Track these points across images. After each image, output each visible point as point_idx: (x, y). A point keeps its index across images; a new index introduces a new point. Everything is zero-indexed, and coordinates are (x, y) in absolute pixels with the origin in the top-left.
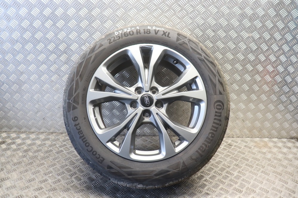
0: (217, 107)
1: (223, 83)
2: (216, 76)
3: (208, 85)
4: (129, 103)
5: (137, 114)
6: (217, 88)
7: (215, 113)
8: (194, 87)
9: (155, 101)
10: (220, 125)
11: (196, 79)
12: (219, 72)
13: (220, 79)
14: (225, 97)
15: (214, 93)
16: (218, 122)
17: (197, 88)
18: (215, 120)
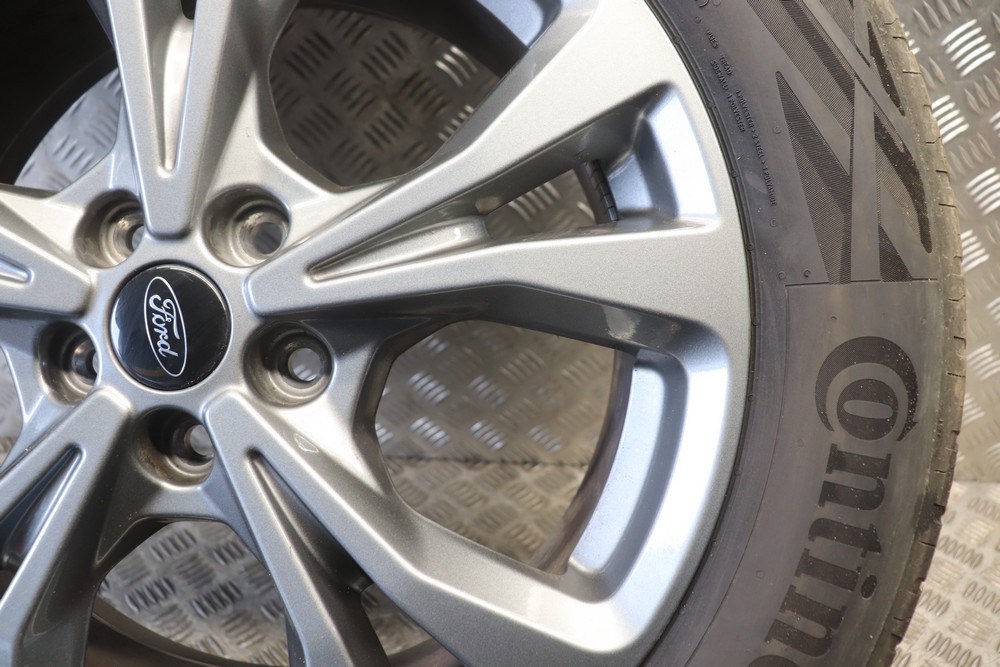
0: (849, 407)
1: (918, 158)
2: (858, 89)
3: (766, 178)
4: (29, 342)
5: (71, 452)
6: (857, 208)
7: (829, 471)
8: (634, 193)
9: (241, 328)
10: (869, 587)
11: (649, 111)
12: (882, 45)
13: (892, 114)
14: (936, 306)
15: (827, 263)
16: (845, 556)
17: (664, 210)
18: (819, 540)
